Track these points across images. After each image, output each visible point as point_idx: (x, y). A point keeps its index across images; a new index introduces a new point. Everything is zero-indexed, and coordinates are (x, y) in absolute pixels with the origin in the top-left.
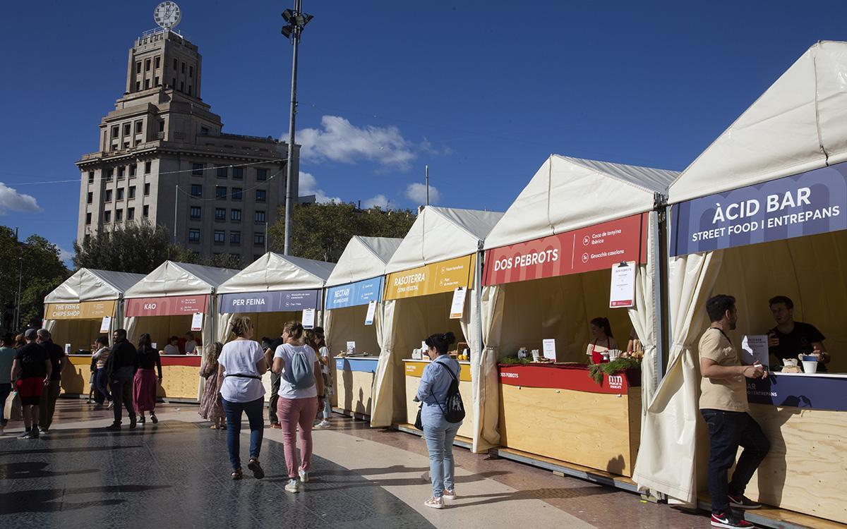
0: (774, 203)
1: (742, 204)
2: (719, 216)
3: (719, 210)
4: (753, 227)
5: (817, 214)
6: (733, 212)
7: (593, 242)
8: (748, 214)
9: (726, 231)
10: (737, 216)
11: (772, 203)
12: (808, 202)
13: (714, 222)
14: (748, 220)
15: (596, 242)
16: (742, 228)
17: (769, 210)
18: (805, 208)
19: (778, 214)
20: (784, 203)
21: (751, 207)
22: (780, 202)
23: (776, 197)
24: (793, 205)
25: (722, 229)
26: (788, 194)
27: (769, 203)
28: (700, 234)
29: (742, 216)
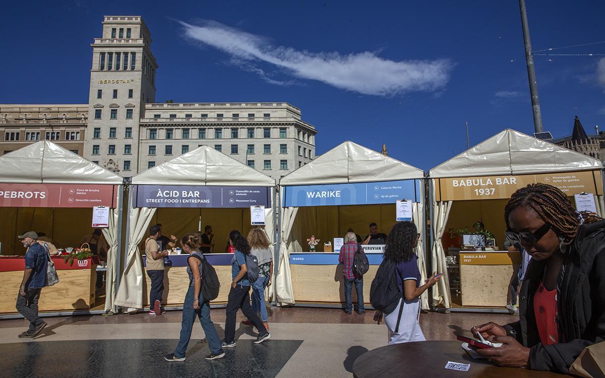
0: (185, 194)
1: (171, 192)
2: (160, 194)
3: (160, 192)
4: (176, 201)
5: (202, 201)
6: (167, 194)
7: (78, 193)
8: (174, 196)
9: (164, 201)
10: (168, 196)
11: (184, 194)
12: (198, 196)
13: (158, 196)
14: (175, 198)
15: (80, 193)
16: (171, 201)
17: (183, 196)
18: (197, 198)
19: (187, 198)
20: (189, 195)
21: (175, 193)
22: (188, 194)
23: (186, 192)
24: (193, 196)
25: (162, 200)
26: (191, 192)
27: (183, 194)
28: (150, 200)
29: (171, 196)
